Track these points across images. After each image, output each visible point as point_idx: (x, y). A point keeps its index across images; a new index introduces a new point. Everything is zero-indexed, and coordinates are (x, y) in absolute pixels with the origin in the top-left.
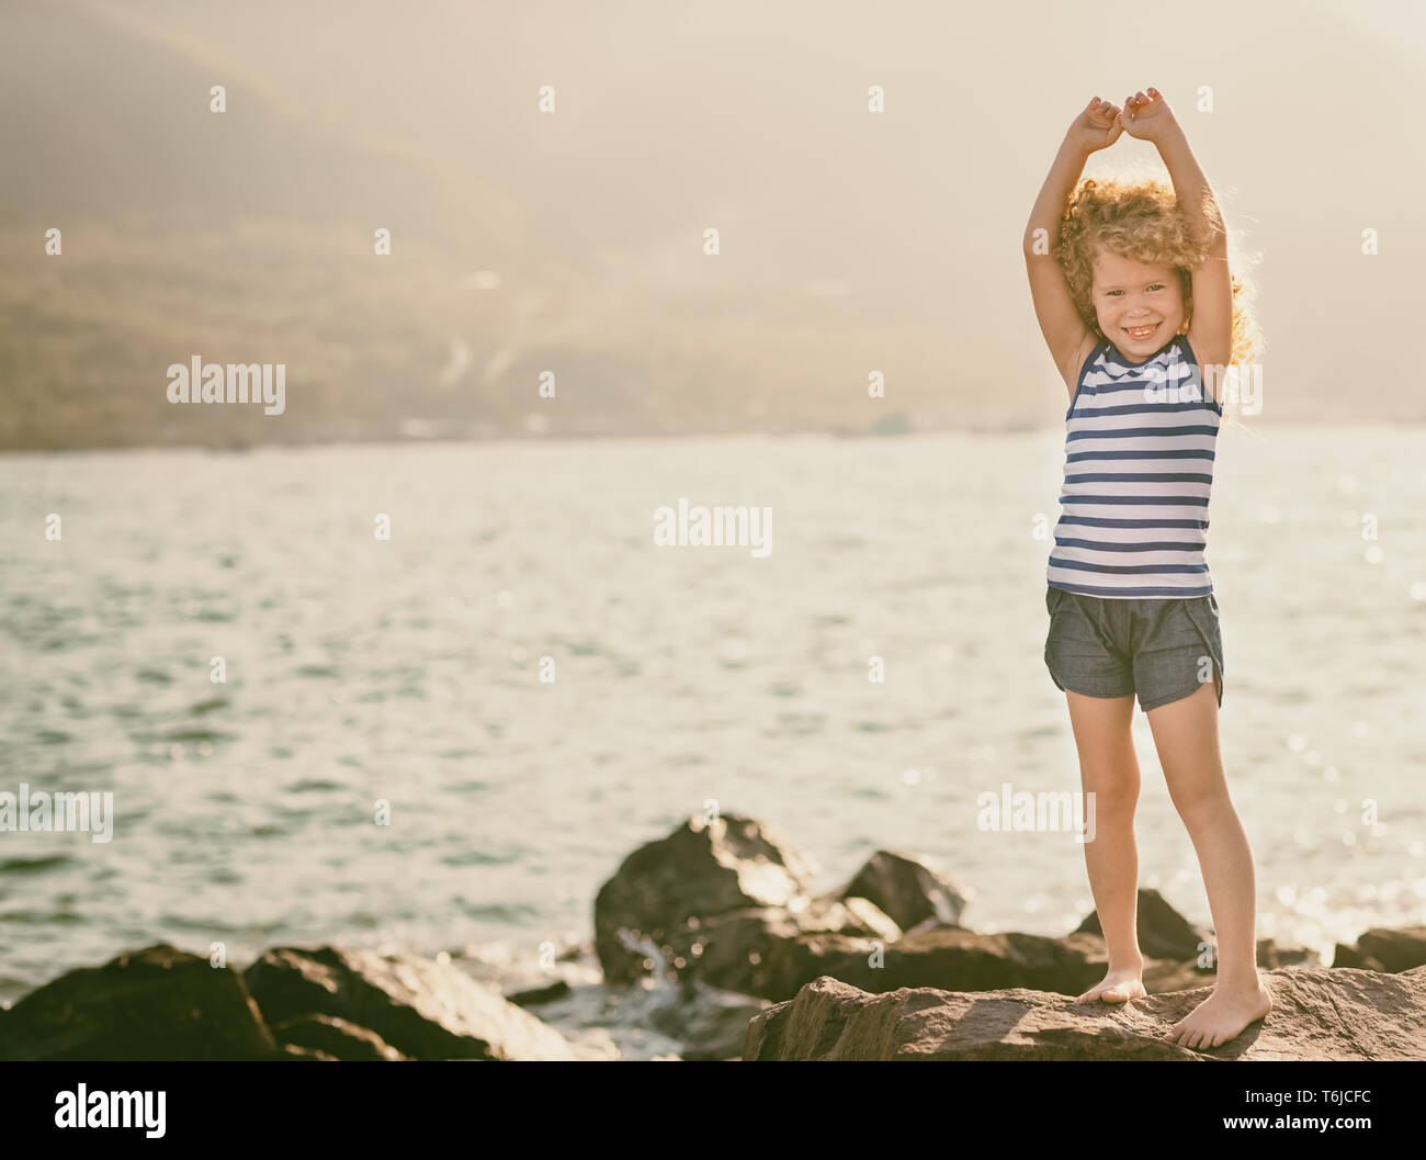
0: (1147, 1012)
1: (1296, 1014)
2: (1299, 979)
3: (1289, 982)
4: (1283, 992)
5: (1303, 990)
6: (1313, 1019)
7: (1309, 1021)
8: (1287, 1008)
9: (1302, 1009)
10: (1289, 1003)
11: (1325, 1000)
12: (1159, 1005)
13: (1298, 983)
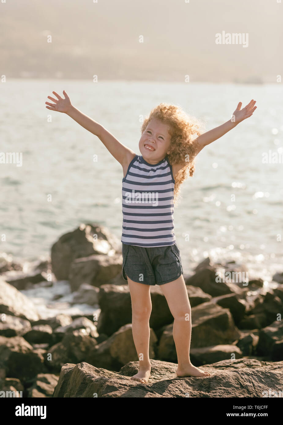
0: (190, 385)
1: (240, 389)
2: (242, 374)
3: (238, 375)
4: (236, 379)
5: (243, 378)
6: (246, 390)
7: (244, 391)
8: (237, 386)
9: (242, 386)
10: (238, 384)
11: (250, 382)
12: (194, 382)
13: (242, 376)
